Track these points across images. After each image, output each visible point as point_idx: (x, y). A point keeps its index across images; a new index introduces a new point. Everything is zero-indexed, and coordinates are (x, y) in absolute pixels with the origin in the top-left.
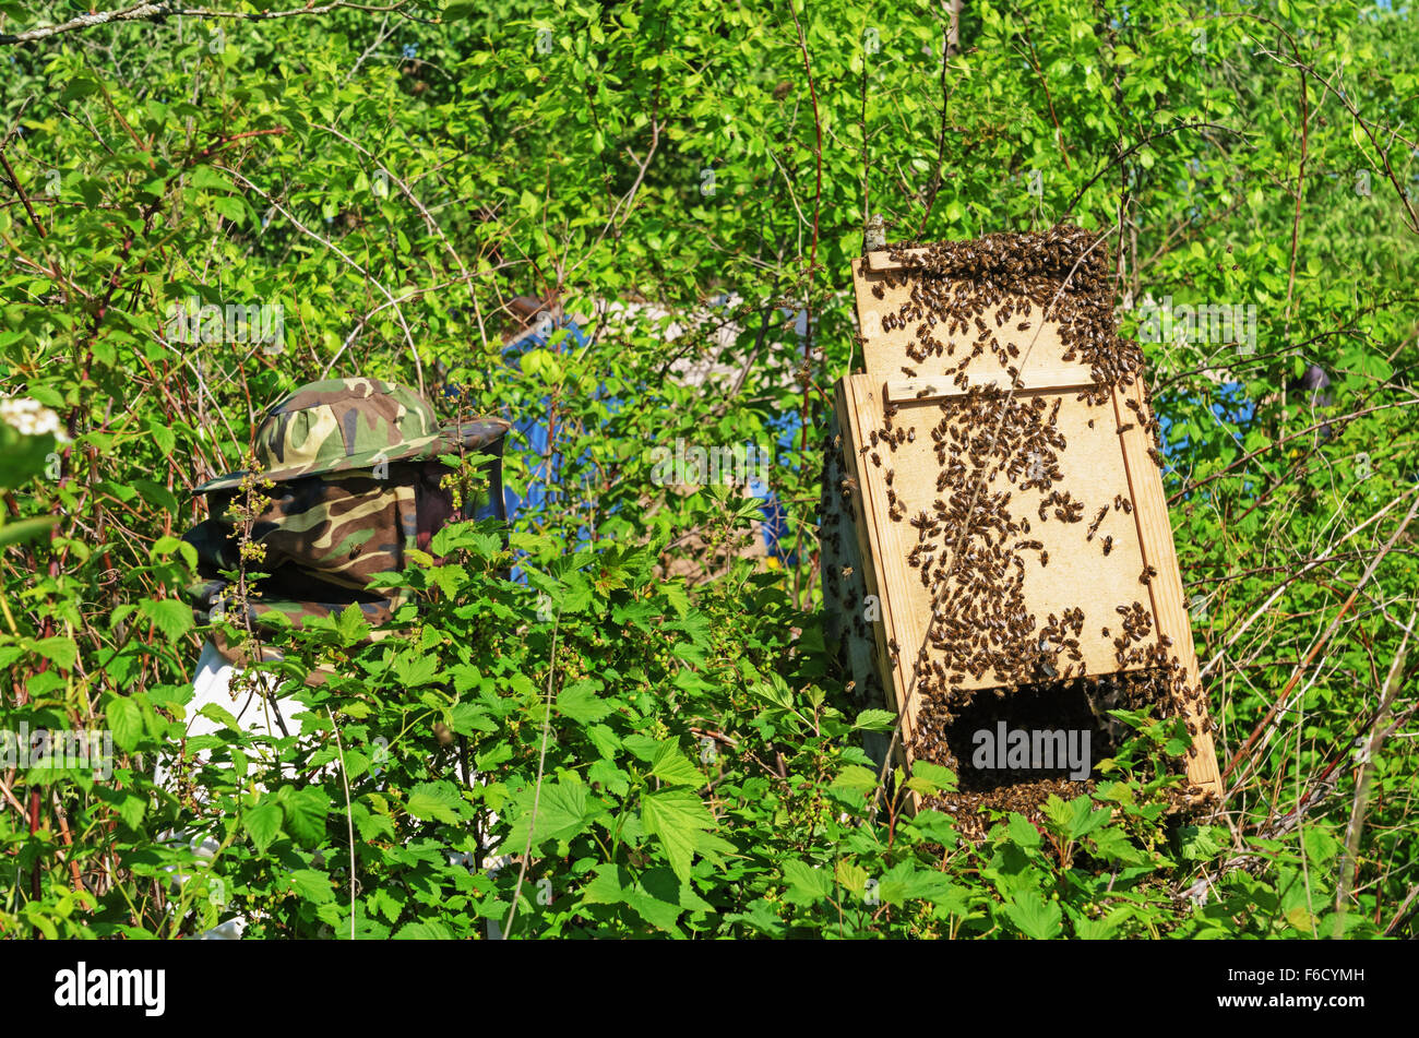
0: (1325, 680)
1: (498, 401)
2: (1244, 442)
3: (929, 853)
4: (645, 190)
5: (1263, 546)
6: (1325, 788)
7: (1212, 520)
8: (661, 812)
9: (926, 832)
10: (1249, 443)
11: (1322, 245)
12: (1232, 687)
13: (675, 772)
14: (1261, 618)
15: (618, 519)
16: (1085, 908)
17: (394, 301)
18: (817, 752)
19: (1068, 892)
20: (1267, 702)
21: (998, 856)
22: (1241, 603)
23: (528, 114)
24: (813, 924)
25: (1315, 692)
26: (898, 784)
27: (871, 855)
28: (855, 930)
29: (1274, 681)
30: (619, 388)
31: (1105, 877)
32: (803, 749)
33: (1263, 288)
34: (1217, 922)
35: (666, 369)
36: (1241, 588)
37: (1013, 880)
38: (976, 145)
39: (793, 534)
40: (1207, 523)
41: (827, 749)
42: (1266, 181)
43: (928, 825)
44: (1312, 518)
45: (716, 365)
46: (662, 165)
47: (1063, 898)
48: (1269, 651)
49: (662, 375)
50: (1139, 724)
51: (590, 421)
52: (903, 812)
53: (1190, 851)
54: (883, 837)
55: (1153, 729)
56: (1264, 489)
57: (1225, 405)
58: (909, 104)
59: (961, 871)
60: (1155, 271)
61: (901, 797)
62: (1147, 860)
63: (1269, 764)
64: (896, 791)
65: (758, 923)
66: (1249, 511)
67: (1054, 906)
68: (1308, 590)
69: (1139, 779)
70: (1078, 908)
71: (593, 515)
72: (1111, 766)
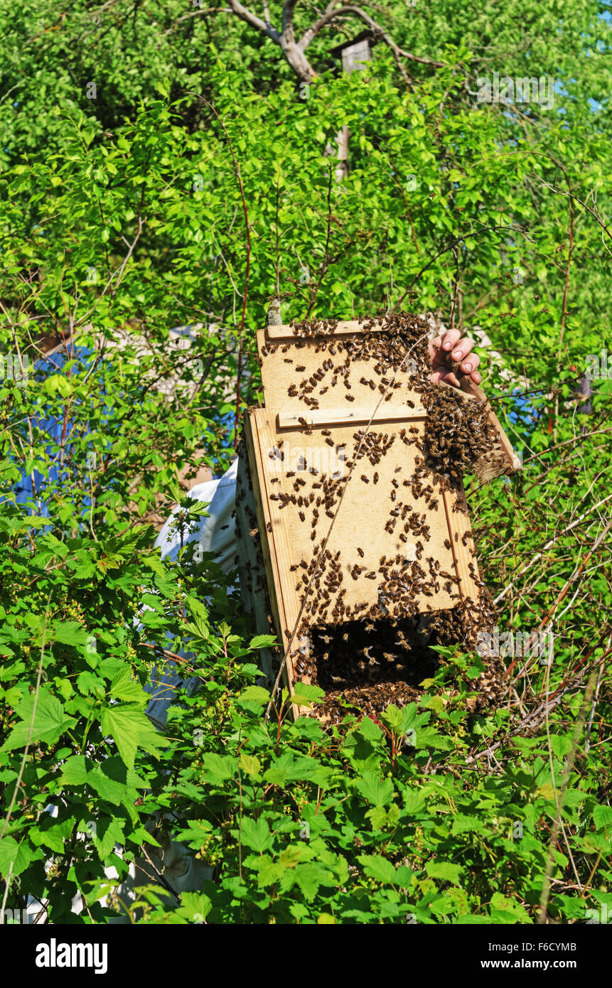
4: (132, 264)
8: (115, 720)
9: (302, 731)
10: (533, 439)
12: (518, 606)
13: (127, 692)
16: (409, 782)
18: (226, 668)
19: (397, 772)
23: (51, 210)
26: (284, 699)
27: (264, 747)
28: (252, 802)
29: (547, 600)
30: (113, 402)
32: (216, 666)
33: (545, 334)
34: (492, 796)
37: (363, 762)
38: (353, 243)
41: (232, 666)
42: (548, 262)
43: (304, 727)
47: (395, 775)
48: (544, 582)
50: (450, 657)
51: (93, 424)
52: (287, 718)
54: (273, 735)
55: (460, 659)
58: (310, 213)
61: (286, 708)
64: (283, 704)
65: (186, 793)
67: (389, 780)
70: (405, 783)
71: (93, 489)
72: (430, 684)
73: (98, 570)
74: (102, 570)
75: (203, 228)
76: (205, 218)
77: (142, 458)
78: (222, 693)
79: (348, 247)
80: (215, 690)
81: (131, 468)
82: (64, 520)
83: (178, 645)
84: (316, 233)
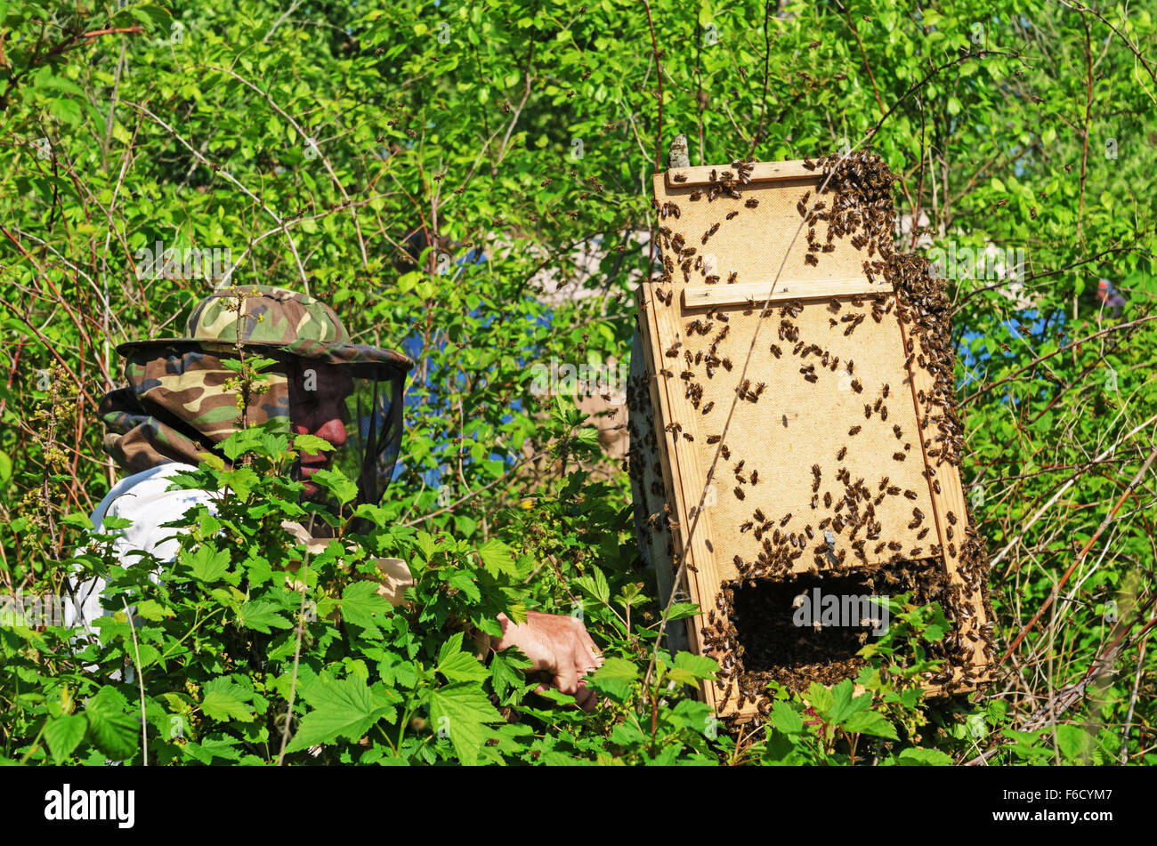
0: (1110, 563)
2: (1038, 351)
5: (1055, 444)
7: (1009, 420)
8: (446, 708)
10: (1042, 352)
13: (460, 667)
14: (1054, 508)
22: (1036, 493)
23: (417, 68)
25: (1102, 574)
26: (659, 675)
29: (1065, 563)
33: (1056, 220)
36: (1036, 481)
38: (802, 95)
40: (1005, 424)
49: (517, 291)
50: (899, 611)
51: (455, 333)
54: (647, 727)
55: (912, 615)
56: (1056, 393)
57: (1020, 320)
58: (745, 59)
66: (1042, 413)
68: (1095, 483)
69: (899, 664)
72: (873, 652)
75: (607, 82)
76: (610, 69)
79: (796, 101)
82: (417, 459)
84: (754, 85)
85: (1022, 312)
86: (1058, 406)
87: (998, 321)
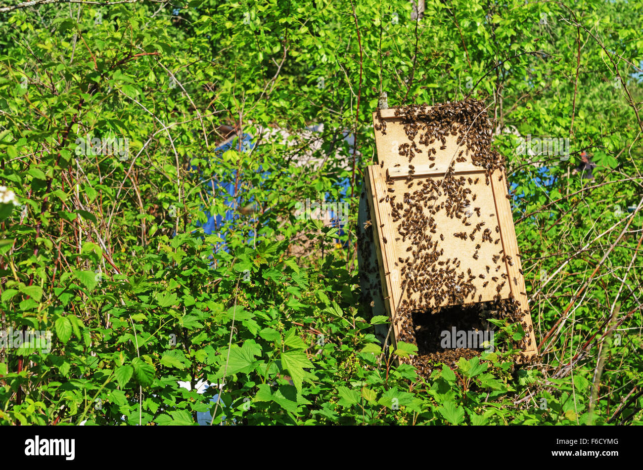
0: (585, 303)
1: (213, 173)
2: (549, 194)
3: (404, 384)
4: (280, 78)
5: (558, 242)
6: (585, 353)
7: (535, 231)
8: (288, 360)
9: (404, 374)
10: (551, 195)
11: (588, 103)
12: (543, 306)
13: (295, 343)
14: (557, 275)
15: (267, 227)
16: (475, 409)
17: (166, 128)
18: (354, 336)
19: (467, 402)
20: (558, 312)
21: (436, 385)
22: (548, 268)
23: (228, 43)
24: (351, 415)
25: (581, 309)
26: (391, 352)
27: (378, 385)
28: (370, 419)
29: (562, 303)
30: (268, 167)
31: (484, 395)
32: (347, 335)
33: (558, 125)
34: (534, 417)
35: (290, 159)
36: (547, 261)
37: (443, 396)
38: (430, 60)
39: (346, 234)
40: (533, 232)
41: (358, 335)
42: (560, 76)
43: (404, 370)
44: (581, 230)
45: (312, 158)
46: (290, 65)
47: (465, 405)
48: (560, 290)
49: (288, 162)
50: (501, 326)
51: (255, 182)
52: (393, 365)
53: (523, 381)
54: (384, 376)
55: (508, 328)
56: (559, 216)
57: (541, 178)
58: (400, 41)
59: (418, 391)
60: (510, 116)
61: (392, 358)
62: (503, 388)
63: (560, 341)
64: (390, 356)
65: (326, 414)
66: (552, 226)
67: (461, 408)
68: (579, 263)
69: (500, 350)
70: (472, 409)
71: (256, 225)
73: (254, 265)
74: (257, 265)
75: (327, 54)
76: (329, 46)
77: (288, 204)
78: (351, 352)
79: (426, 63)
80: (346, 351)
81: (281, 212)
83: (320, 324)
85: (542, 174)
86: (560, 223)
87: (530, 179)
